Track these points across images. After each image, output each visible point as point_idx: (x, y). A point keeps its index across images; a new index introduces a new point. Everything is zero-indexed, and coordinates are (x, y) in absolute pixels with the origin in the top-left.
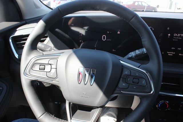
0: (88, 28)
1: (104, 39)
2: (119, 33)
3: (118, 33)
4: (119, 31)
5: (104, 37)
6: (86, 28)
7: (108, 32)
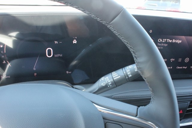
0: (17, 35)
1: (50, 54)
2: (76, 42)
3: (74, 42)
4: (75, 39)
5: (49, 51)
6: (14, 34)
7: (56, 42)
